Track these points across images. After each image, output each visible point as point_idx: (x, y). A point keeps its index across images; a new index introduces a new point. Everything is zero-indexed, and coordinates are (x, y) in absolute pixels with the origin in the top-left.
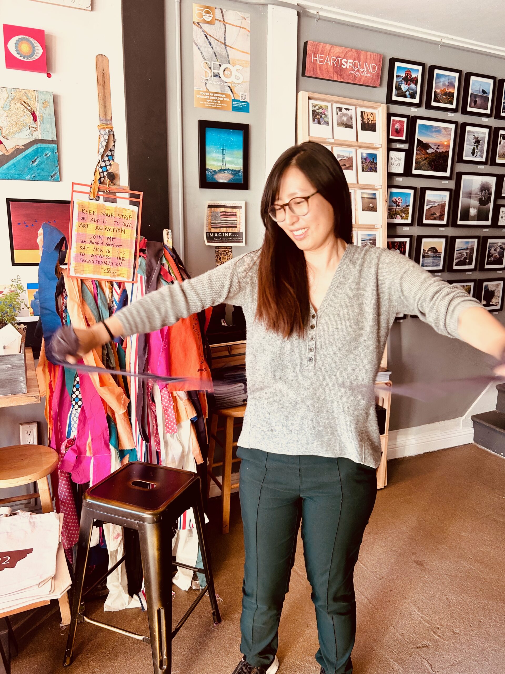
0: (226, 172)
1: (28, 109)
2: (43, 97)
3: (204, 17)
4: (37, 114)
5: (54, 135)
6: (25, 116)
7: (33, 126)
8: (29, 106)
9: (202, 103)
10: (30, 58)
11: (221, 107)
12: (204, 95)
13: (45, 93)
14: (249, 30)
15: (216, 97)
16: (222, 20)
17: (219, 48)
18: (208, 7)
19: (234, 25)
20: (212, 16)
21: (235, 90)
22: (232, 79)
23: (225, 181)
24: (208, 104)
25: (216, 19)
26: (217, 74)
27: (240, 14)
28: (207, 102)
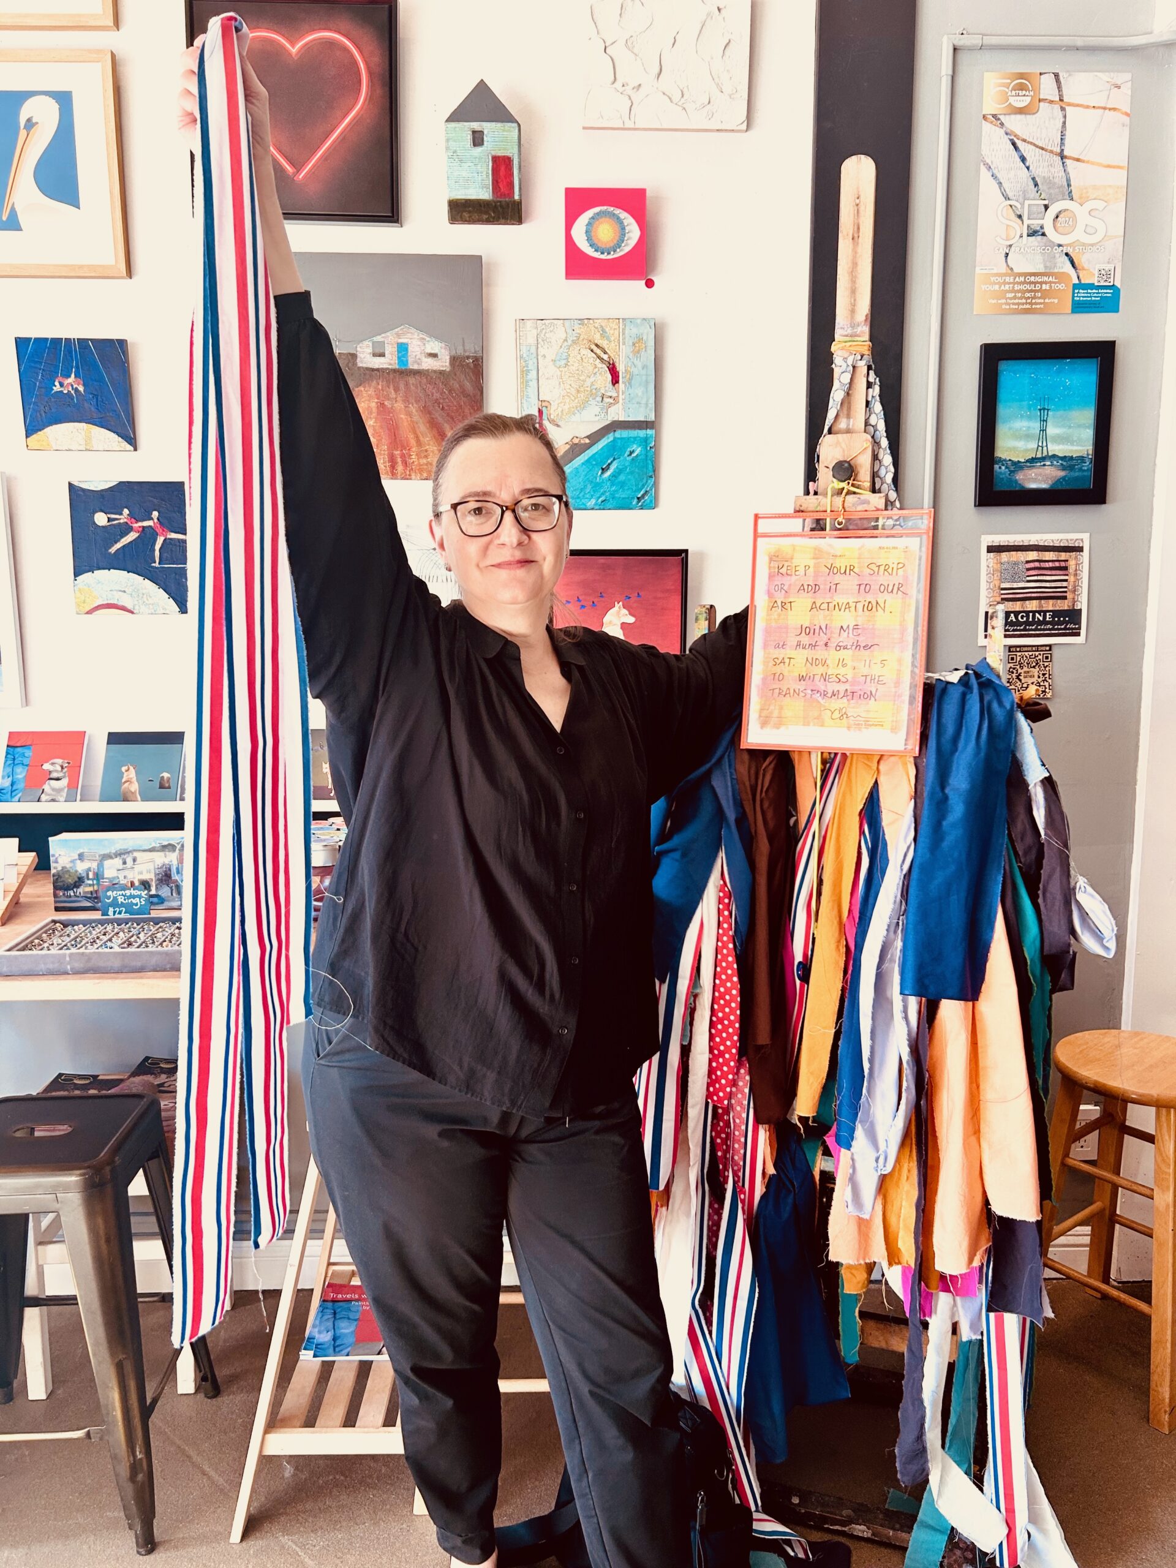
0: (1048, 463)
1: (601, 359)
2: (635, 331)
3: (1012, 100)
4: (621, 368)
5: (651, 410)
6: (595, 374)
7: (610, 394)
8: (605, 353)
9: (995, 301)
10: (615, 251)
11: (1042, 306)
12: (1000, 284)
13: (639, 321)
14: (1129, 111)
15: (1031, 283)
16: (1057, 99)
17: (1044, 166)
18: (1022, 76)
19: (1088, 107)
20: (1032, 93)
21: (1081, 260)
22: (1078, 235)
23: (1044, 486)
24: (1009, 304)
25: (1040, 101)
26: (1038, 228)
27: (1105, 77)
28: (1006, 299)
